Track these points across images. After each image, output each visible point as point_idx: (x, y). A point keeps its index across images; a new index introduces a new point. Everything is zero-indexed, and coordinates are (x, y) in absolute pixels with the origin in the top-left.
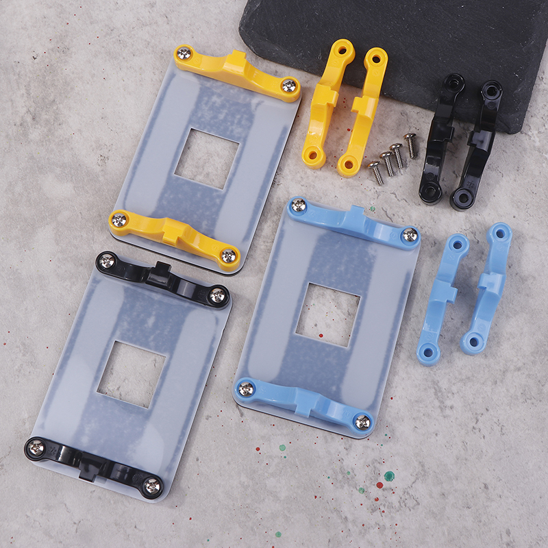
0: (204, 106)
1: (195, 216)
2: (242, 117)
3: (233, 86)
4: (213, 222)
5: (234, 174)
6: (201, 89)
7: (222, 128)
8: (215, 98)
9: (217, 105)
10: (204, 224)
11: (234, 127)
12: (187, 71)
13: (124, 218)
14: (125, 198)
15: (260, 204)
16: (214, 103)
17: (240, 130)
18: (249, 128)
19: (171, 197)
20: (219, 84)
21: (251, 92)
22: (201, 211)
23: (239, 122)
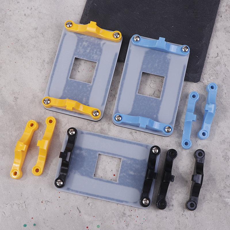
0: (80, 47)
1: (80, 96)
2: (97, 50)
3: (92, 37)
4: (88, 98)
5: (95, 76)
6: (78, 39)
7: (89, 56)
8: (84, 43)
9: (85, 46)
10: (84, 100)
11: (94, 55)
12: (71, 32)
13: (49, 100)
14: (49, 91)
15: (108, 89)
16: (84, 45)
17: (96, 56)
18: (100, 55)
19: (69, 88)
20: (86, 36)
21: (100, 39)
22: (82, 94)
23: (96, 53)
